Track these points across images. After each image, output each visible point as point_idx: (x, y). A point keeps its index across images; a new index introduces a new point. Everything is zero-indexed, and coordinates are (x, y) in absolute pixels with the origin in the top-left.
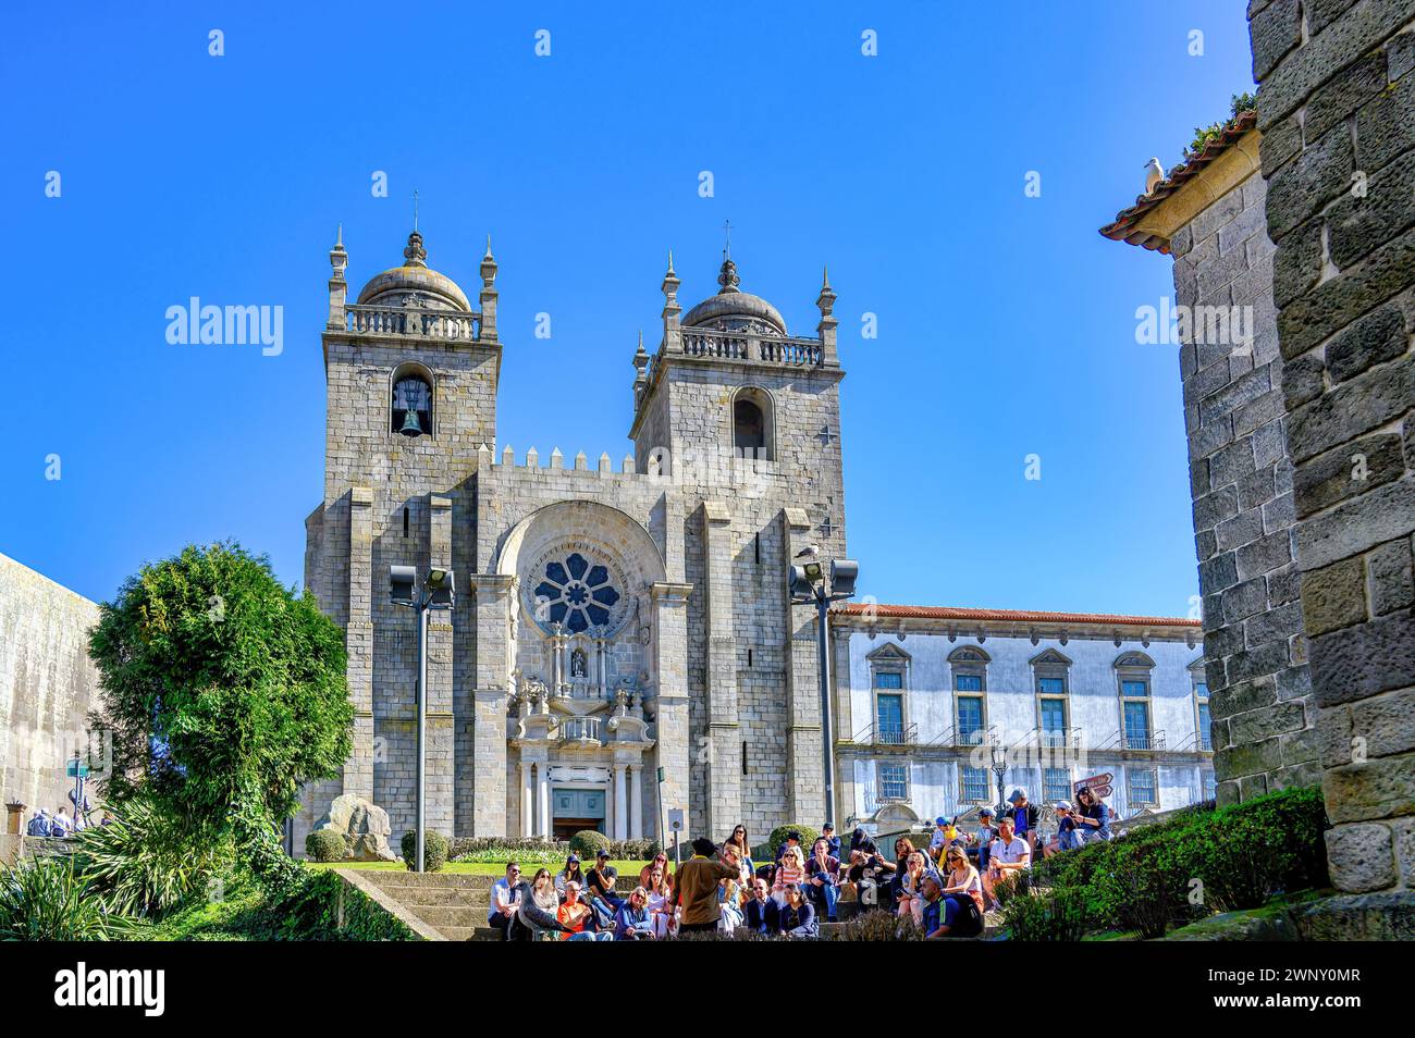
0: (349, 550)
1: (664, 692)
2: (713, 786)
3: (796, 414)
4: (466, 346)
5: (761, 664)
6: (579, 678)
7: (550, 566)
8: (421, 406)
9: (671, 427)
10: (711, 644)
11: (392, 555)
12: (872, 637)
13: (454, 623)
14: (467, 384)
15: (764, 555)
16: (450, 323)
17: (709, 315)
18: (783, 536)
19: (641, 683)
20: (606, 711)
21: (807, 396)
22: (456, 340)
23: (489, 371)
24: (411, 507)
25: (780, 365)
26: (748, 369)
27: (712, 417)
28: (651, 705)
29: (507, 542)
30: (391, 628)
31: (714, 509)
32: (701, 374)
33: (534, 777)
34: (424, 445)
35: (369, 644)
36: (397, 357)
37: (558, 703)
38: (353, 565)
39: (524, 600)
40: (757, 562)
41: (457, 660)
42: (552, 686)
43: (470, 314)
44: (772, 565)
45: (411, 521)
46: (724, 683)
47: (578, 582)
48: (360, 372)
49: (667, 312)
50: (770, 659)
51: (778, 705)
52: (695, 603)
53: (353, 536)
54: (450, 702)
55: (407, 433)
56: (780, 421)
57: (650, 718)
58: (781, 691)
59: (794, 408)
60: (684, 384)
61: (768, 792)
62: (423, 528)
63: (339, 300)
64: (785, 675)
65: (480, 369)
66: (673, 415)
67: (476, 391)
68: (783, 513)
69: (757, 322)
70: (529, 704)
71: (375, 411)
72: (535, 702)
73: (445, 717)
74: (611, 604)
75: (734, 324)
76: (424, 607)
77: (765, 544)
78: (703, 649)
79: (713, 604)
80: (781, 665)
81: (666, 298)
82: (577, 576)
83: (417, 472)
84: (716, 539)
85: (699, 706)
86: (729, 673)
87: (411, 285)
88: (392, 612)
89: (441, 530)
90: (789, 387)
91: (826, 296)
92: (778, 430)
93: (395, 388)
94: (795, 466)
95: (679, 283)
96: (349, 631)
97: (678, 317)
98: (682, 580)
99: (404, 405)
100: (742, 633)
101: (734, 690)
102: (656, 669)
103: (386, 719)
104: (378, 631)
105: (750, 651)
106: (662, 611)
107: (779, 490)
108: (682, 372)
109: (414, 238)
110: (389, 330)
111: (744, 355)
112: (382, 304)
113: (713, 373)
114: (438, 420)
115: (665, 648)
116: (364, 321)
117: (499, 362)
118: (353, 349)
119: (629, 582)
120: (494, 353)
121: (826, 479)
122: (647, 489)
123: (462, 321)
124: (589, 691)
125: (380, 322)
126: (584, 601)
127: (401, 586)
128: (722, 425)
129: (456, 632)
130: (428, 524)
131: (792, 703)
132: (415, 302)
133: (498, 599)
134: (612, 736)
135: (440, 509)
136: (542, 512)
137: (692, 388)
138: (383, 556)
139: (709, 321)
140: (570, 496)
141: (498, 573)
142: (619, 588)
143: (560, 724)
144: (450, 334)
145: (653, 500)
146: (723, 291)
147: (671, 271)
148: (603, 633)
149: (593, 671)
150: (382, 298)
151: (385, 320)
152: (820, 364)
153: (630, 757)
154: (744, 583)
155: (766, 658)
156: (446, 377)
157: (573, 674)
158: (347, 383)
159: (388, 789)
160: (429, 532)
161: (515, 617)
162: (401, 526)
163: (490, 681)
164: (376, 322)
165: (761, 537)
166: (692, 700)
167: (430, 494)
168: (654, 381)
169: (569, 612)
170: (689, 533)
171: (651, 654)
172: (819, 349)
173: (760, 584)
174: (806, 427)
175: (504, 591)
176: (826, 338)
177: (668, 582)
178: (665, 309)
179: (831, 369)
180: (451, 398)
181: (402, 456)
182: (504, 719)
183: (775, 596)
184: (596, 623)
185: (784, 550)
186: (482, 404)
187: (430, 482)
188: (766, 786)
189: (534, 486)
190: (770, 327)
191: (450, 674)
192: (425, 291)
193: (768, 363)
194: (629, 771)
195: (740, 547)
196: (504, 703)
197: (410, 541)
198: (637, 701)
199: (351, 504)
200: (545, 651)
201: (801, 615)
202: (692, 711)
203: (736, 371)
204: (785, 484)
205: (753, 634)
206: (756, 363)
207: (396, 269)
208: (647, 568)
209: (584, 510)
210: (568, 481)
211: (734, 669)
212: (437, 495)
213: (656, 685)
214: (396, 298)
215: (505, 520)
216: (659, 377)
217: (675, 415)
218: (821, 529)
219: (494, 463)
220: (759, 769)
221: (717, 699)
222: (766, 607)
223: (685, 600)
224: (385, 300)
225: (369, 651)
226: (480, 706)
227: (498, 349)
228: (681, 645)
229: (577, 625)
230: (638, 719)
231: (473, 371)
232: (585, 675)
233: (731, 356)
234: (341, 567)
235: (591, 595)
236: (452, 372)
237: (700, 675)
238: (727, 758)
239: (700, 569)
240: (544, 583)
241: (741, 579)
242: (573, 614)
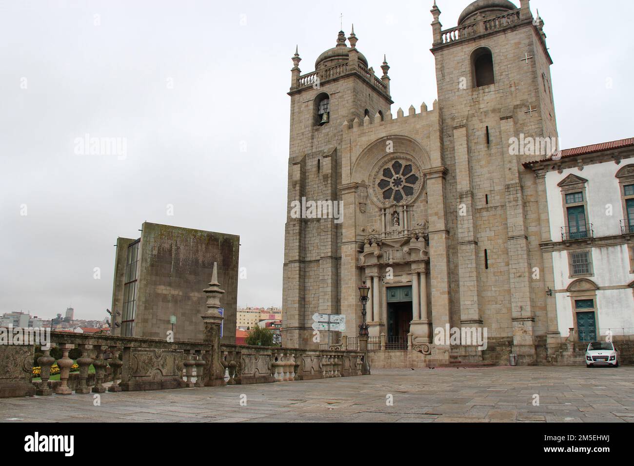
0: (292, 185)
1: (431, 229)
2: (460, 279)
3: (506, 53)
5: (493, 202)
6: (396, 226)
7: (384, 171)
11: (313, 183)
12: (561, 172)
14: (343, 94)
15: (491, 138)
16: (337, 69)
21: (512, 42)
22: (337, 77)
23: (352, 85)
24: (320, 159)
25: (496, 30)
27: (458, 71)
29: (355, 166)
31: (459, 120)
32: (451, 51)
33: (373, 283)
34: (326, 128)
35: (298, 227)
36: (315, 93)
37: (384, 242)
38: (293, 193)
39: (372, 191)
40: (488, 143)
44: (496, 142)
45: (321, 164)
46: (465, 218)
47: (398, 175)
48: (302, 104)
50: (498, 197)
52: (453, 175)
53: (293, 179)
54: (330, 250)
56: (497, 60)
59: (505, 50)
61: (500, 278)
63: (295, 77)
65: (348, 85)
67: (346, 96)
68: (500, 112)
70: (368, 245)
71: (307, 119)
73: (327, 257)
74: (414, 183)
77: (491, 131)
79: (458, 173)
82: (397, 173)
83: (323, 142)
84: (459, 137)
85: (452, 233)
86: (468, 211)
89: (327, 167)
90: (501, 40)
92: (496, 65)
98: (439, 164)
99: (322, 112)
100: (481, 186)
101: (471, 221)
102: (428, 216)
103: (310, 261)
105: (486, 195)
106: (429, 183)
108: (441, 53)
113: (457, 48)
114: (332, 115)
115: (431, 204)
116: (305, 82)
119: (421, 170)
120: (353, 76)
122: (421, 120)
124: (399, 234)
126: (401, 185)
131: (508, 223)
135: (327, 157)
138: (310, 184)
140: (383, 135)
141: (351, 182)
145: (424, 125)
152: (518, 21)
156: (334, 94)
157: (393, 225)
160: (323, 169)
162: (317, 168)
164: (309, 80)
165: (489, 128)
166: (447, 231)
167: (327, 150)
170: (448, 136)
172: (519, 13)
173: (490, 155)
174: (513, 58)
175: (353, 190)
176: (522, 6)
177: (431, 167)
179: (525, 21)
180: (336, 103)
181: (317, 136)
182: (354, 255)
183: (498, 160)
184: (407, 195)
187: (329, 144)
189: (366, 134)
191: (330, 236)
193: (489, 31)
194: (419, 274)
195: (477, 137)
196: (355, 247)
198: (421, 235)
199: (293, 165)
201: (510, 169)
204: (502, 94)
205: (487, 185)
206: (482, 34)
211: (471, 209)
220: (496, 265)
221: (461, 228)
222: (494, 167)
223: (441, 175)
227: (355, 74)
228: (440, 201)
229: (398, 198)
230: (421, 243)
231: (345, 87)
232: (400, 224)
236: (337, 91)
240: (382, 180)
241: (479, 155)
242: (395, 193)
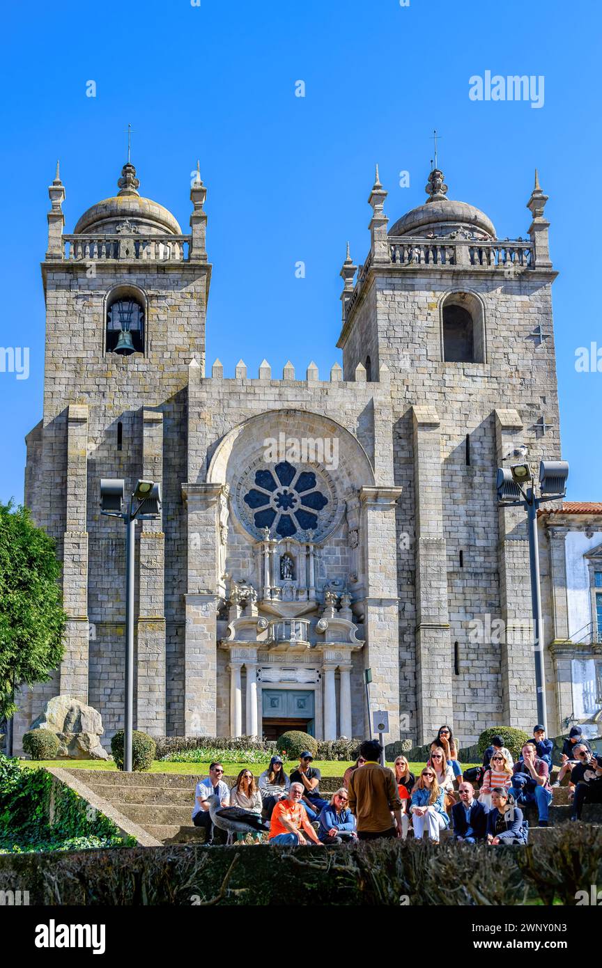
0: (66, 463)
1: (373, 594)
2: (424, 687)
3: (506, 316)
4: (177, 267)
5: (473, 565)
6: (288, 581)
7: (259, 473)
8: (134, 326)
9: (380, 335)
10: (421, 546)
11: (106, 467)
12: (590, 535)
13: (166, 530)
14: (177, 303)
15: (475, 457)
16: (161, 246)
17: (416, 223)
18: (494, 437)
19: (349, 586)
20: (314, 614)
21: (517, 298)
22: (167, 263)
23: (199, 289)
24: (124, 422)
25: (490, 268)
26: (457, 275)
27: (421, 323)
28: (360, 607)
29: (216, 452)
30: (105, 536)
31: (422, 412)
32: (409, 282)
33: (244, 677)
34: (137, 363)
35: (84, 552)
36: (110, 281)
37: (267, 606)
38: (70, 478)
39: (233, 506)
40: (468, 463)
41: (168, 565)
42: (261, 590)
43: (180, 236)
44: (483, 465)
45: (124, 434)
46: (434, 584)
47: (287, 488)
48: (77, 297)
49: (374, 223)
50: (482, 559)
51: (491, 605)
52: (404, 506)
53: (70, 450)
54: (162, 606)
55: (120, 352)
56: (490, 323)
57: (359, 619)
58: (494, 591)
59: (504, 310)
60: (391, 292)
61: (481, 693)
62: (136, 441)
63: (57, 231)
64: (498, 575)
65: (191, 288)
66: (380, 323)
67: (186, 309)
68: (494, 415)
69: (465, 228)
70: (238, 607)
71: (91, 333)
72: (244, 605)
73: (156, 620)
74: (319, 509)
75: (443, 230)
76: (133, 518)
77: (476, 445)
78: (413, 552)
79: (422, 506)
80: (494, 565)
81: (372, 211)
82: (285, 482)
83: (130, 388)
84: (426, 442)
85: (409, 607)
86: (439, 573)
87: (124, 213)
88: (106, 522)
89: (153, 441)
90: (499, 290)
91: (537, 199)
92: (489, 332)
93: (109, 310)
94: (505, 367)
95: (385, 195)
96: (66, 540)
97: (385, 228)
98: (390, 483)
99: (117, 326)
100: (453, 535)
101: (444, 591)
102: (365, 570)
103: (101, 623)
104: (93, 540)
105: (461, 552)
106: (371, 514)
107: (489, 392)
108: (389, 281)
109: (127, 169)
110: (104, 256)
111: (453, 261)
112: (97, 232)
113: (421, 280)
114: (150, 338)
115: (374, 551)
116: (80, 250)
117: (208, 280)
118: (69, 276)
119: (338, 488)
120: (203, 272)
121: (539, 379)
122: (355, 396)
123: (174, 244)
124: (297, 595)
125: (96, 250)
126: (292, 507)
127: (110, 498)
128: (430, 330)
129: (167, 539)
130: (141, 437)
131: (505, 603)
132: (128, 228)
133: (208, 507)
134: (321, 637)
135: (152, 422)
136: (251, 421)
137: (400, 295)
138: (98, 468)
139: (417, 230)
140: (278, 406)
141: (208, 482)
142: (328, 493)
143: (269, 626)
144: (161, 256)
145: (360, 406)
146: (431, 200)
147: (378, 183)
148: (311, 537)
149: (301, 575)
150: (97, 227)
151: (100, 248)
152: (531, 265)
153: (339, 658)
154: (454, 485)
155: (477, 559)
156: (157, 297)
157: (282, 578)
158: (64, 308)
159: (102, 690)
160: (141, 445)
161: (225, 524)
162: (115, 440)
163: (201, 585)
164: (92, 250)
165: (471, 439)
166: (402, 602)
167: (143, 409)
168: (362, 291)
169: (277, 518)
170: (397, 437)
171: (360, 557)
172: (532, 251)
173: (471, 485)
174: (517, 328)
175: (214, 499)
176: (538, 240)
177: (376, 486)
178: (372, 221)
179: (543, 270)
180: (162, 317)
181: (116, 374)
182: (214, 622)
183: (487, 497)
184: (304, 527)
185: (495, 450)
186: (193, 321)
187: (142, 397)
188: (478, 686)
189: (242, 397)
190: (479, 232)
191: (161, 579)
192: (137, 217)
193: (477, 267)
194: (338, 672)
195: (450, 449)
196: (213, 607)
197: (123, 454)
198: (346, 602)
199: (68, 421)
200: (254, 555)
201: (513, 515)
202: (402, 612)
203: (444, 276)
204: (496, 386)
205: (464, 535)
206: (465, 268)
207: (111, 199)
208: (356, 473)
209: (292, 418)
210: (277, 391)
211: (445, 570)
212: (150, 409)
213: (365, 588)
214: (111, 226)
215: (214, 431)
216: (366, 288)
217: (382, 322)
218: (534, 428)
219: (203, 376)
220: (472, 670)
221: (427, 600)
222: (477, 507)
223: (393, 503)
224: (99, 229)
225: (85, 558)
226: (192, 610)
227: (207, 268)
228: (390, 548)
229: (285, 529)
230: (347, 620)
231: (184, 290)
232: (294, 578)
233: (440, 262)
234: (58, 480)
235: (299, 501)
236: (163, 292)
237: (409, 576)
238: (438, 659)
239: (409, 472)
240: (253, 491)
241: (452, 481)
242: (281, 519)
